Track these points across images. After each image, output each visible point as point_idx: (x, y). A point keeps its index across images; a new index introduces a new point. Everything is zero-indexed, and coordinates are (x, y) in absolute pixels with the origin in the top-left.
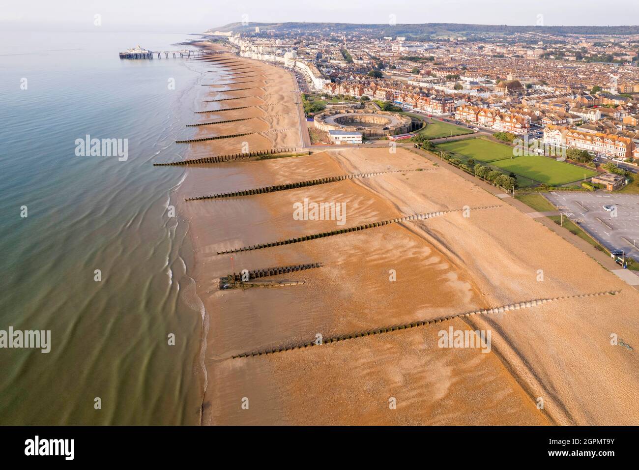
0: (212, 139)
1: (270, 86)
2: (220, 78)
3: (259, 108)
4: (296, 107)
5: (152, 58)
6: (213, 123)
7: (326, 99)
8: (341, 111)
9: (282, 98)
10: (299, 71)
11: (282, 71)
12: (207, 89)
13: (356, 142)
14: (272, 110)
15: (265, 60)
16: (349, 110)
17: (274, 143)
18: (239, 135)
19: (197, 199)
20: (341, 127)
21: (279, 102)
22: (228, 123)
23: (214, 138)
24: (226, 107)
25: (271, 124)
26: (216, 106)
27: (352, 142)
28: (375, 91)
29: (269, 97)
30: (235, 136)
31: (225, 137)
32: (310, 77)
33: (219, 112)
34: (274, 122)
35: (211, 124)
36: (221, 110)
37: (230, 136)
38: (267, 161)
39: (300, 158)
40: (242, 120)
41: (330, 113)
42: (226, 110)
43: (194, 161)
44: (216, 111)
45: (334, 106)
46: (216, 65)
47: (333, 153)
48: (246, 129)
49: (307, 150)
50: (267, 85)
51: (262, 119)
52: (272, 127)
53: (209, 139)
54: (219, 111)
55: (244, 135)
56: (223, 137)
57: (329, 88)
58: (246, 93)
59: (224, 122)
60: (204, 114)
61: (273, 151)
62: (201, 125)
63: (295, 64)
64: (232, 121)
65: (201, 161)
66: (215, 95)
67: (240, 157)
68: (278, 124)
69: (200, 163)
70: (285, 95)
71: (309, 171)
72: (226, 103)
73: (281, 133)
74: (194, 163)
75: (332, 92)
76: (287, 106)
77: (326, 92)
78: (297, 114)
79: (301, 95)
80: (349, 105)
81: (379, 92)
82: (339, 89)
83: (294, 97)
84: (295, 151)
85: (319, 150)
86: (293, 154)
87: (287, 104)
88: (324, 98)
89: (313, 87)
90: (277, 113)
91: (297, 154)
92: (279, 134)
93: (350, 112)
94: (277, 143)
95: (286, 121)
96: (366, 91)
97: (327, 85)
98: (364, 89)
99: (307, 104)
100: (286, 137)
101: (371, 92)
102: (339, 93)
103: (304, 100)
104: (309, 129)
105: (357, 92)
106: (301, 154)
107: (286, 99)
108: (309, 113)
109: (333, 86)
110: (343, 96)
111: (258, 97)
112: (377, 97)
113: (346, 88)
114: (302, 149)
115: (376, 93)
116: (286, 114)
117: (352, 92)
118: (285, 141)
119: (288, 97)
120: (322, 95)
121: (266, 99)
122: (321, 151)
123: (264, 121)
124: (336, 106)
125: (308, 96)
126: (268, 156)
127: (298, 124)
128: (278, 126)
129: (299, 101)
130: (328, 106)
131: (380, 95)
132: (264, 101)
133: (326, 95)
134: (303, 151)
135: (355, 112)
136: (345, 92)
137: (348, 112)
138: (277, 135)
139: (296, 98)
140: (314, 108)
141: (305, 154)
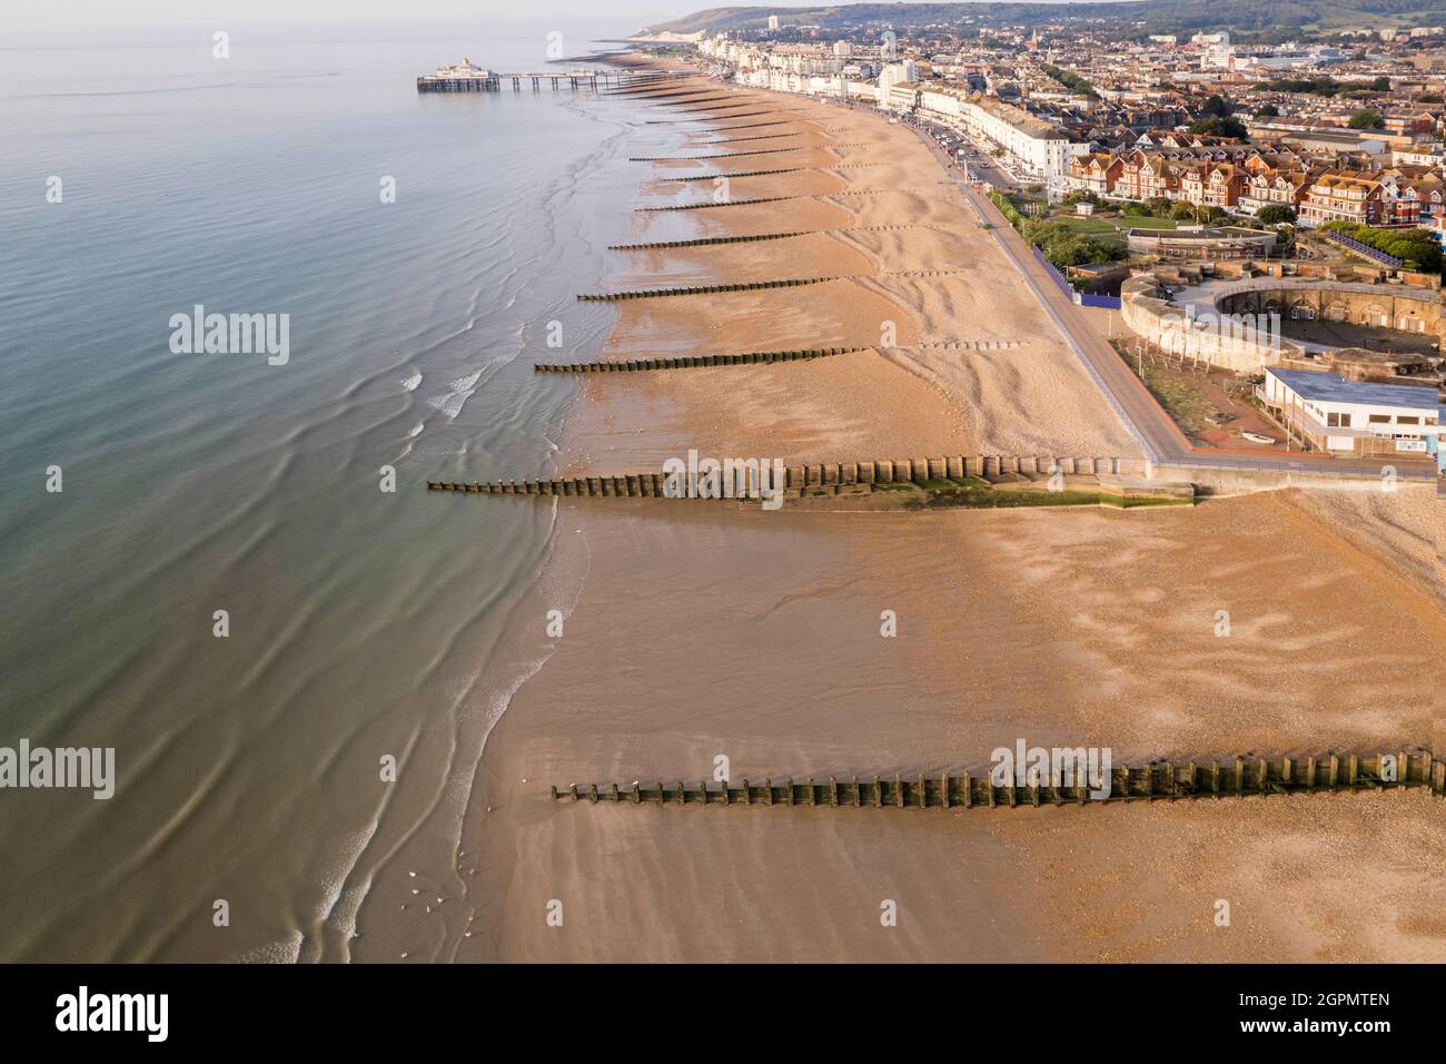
0: (676, 364)
1: (858, 164)
2: (685, 140)
3: (843, 238)
4: (992, 239)
5: (496, 90)
6: (675, 292)
7: (1094, 212)
8: (1224, 266)
9: (920, 206)
10: (934, 120)
11: (879, 123)
12: (648, 172)
14: (900, 249)
15: (811, 92)
16: (1261, 265)
17: (980, 420)
18: (794, 356)
19: (621, 797)
21: (915, 219)
22: (733, 293)
23: (686, 363)
24: (715, 229)
25: (920, 309)
26: (683, 228)
27: (1421, 447)
28: (1307, 186)
29: (866, 198)
30: (775, 357)
31: (735, 360)
32: (989, 138)
33: (693, 248)
34: (928, 299)
35: (668, 293)
36: (701, 242)
37: (755, 358)
38: (962, 512)
39: (1150, 518)
40: (790, 283)
41: (1182, 274)
42: (720, 241)
43: (603, 481)
44: (683, 244)
45: (1165, 241)
46: (670, 108)
47: (1338, 503)
48: (814, 327)
49: (1180, 476)
50: (843, 162)
51: (872, 285)
52: (930, 326)
53: (667, 365)
54: (695, 243)
55: (814, 355)
56: (726, 360)
57: (1090, 171)
58: (777, 185)
59: (720, 289)
60: (642, 255)
61: (995, 467)
62: (631, 295)
63: (918, 99)
64: (750, 287)
65: (636, 486)
66: (674, 191)
67: (824, 482)
68: (949, 309)
69: (632, 493)
70: (924, 193)
71: (1266, 632)
72: (715, 217)
73: (986, 357)
74: (605, 493)
75: (1105, 189)
76: (953, 235)
77: (1079, 187)
78: (1013, 270)
79: (989, 195)
80: (1228, 240)
81: (1327, 190)
82: (1135, 177)
83: (966, 203)
84: (1114, 472)
85: (1240, 480)
86: (1105, 492)
87: (948, 228)
88: (1090, 207)
89: (1018, 171)
90: (927, 261)
91: (1126, 490)
92: (979, 363)
93: (1266, 274)
94: (991, 417)
95: (983, 301)
96: (1258, 186)
97: (1085, 161)
98: (1250, 180)
99: (1034, 230)
100: (1024, 386)
101: (1284, 193)
102: (1135, 193)
103: (1012, 213)
104: (1116, 348)
105: (1219, 190)
106: (1151, 496)
107: (935, 209)
108: (1073, 269)
109: (1111, 164)
110: (1167, 204)
111: (825, 198)
112: (1318, 210)
113: (1165, 173)
114: (1149, 467)
115: (1312, 196)
116: (966, 267)
117: (1191, 191)
118: (1024, 402)
119: (940, 201)
120: (1078, 200)
121: (858, 205)
122: (1255, 488)
123: (883, 296)
124: (1174, 241)
125: (1019, 200)
126: (969, 488)
127: (1047, 318)
128: (955, 323)
129: (996, 217)
130: (1134, 241)
131: (1330, 201)
132: (856, 215)
133: (1092, 199)
134: (1157, 476)
135: (1288, 275)
136: (1163, 190)
137: (1257, 273)
138: (969, 366)
139: (973, 206)
140: (1078, 251)
141: (1172, 498)
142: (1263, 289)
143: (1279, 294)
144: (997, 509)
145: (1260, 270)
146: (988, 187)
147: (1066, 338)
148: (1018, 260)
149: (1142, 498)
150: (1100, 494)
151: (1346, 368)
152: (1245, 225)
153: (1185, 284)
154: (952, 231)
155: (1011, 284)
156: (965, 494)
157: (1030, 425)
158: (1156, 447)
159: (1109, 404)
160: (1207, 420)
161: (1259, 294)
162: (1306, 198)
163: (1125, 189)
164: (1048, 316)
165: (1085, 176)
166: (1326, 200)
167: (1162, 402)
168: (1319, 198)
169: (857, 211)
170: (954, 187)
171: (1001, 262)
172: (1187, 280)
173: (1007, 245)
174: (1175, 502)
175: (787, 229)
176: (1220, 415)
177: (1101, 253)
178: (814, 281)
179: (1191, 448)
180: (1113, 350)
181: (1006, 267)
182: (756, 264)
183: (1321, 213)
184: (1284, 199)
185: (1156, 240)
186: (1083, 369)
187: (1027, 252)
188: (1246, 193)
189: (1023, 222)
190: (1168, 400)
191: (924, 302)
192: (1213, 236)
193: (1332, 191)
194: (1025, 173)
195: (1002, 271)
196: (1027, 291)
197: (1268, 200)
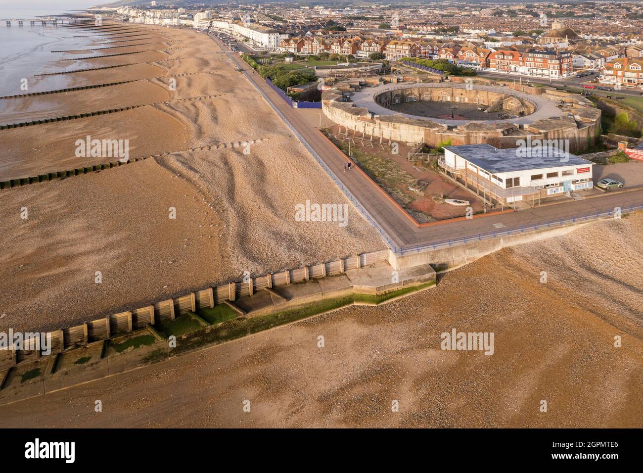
1: (177, 48)
3: (157, 82)
4: (243, 76)
7: (293, 60)
9: (206, 63)
10: (217, 31)
13: (573, 187)
14: (189, 85)
16: (386, 78)
20: (445, 126)
21: (202, 69)
22: (66, 122)
24: (81, 82)
25: (195, 121)
27: (561, 190)
28: (385, 45)
29: (177, 61)
31: (32, 180)
32: (242, 35)
33: (59, 94)
34: (201, 114)
36: (66, 91)
37: (51, 177)
40: (111, 111)
41: (351, 87)
45: (333, 70)
51: (165, 108)
52: (200, 133)
54: (62, 91)
55: (103, 167)
57: (289, 44)
59: (58, 120)
61: (248, 288)
63: (211, 24)
64: (82, 116)
66: (67, 65)
68: (215, 119)
70: (208, 57)
75: (297, 51)
76: (221, 76)
77: (284, 51)
78: (255, 91)
79: (241, 56)
80: (363, 68)
81: (394, 46)
82: (310, 46)
83: (230, 60)
84: (362, 266)
85: (467, 251)
86: (358, 293)
87: (219, 72)
88: (292, 59)
89: (255, 46)
90: (204, 91)
91: (378, 289)
92: (234, 159)
93: (390, 82)
94: (243, 216)
95: (237, 111)
96: (364, 46)
97: (287, 41)
98: (360, 44)
99: (266, 71)
100: (268, 175)
101: (376, 48)
102: (310, 52)
103: (253, 63)
104: (327, 135)
105: (348, 48)
106: (400, 288)
107: (213, 64)
108: (290, 88)
109: (299, 41)
110: (327, 55)
111: (154, 63)
112: (391, 54)
113: (323, 43)
114: (392, 258)
115: (388, 49)
116: (227, 92)
117: (336, 49)
118: (270, 191)
119: (216, 61)
120: (286, 56)
121: (171, 65)
122: (478, 255)
123: (172, 114)
124: (338, 70)
125: (256, 58)
126: (220, 324)
127: (278, 119)
128: (217, 128)
129: (245, 66)
130: (318, 72)
131: (395, 50)
132: (168, 70)
133: (292, 55)
134: (401, 265)
135: (400, 82)
136: (323, 50)
137: (386, 82)
138: (226, 163)
139: (233, 61)
140: (291, 79)
141: (418, 284)
142: (392, 90)
143: (400, 91)
144: (252, 335)
145: (386, 81)
146: (241, 53)
147: (293, 132)
148: (258, 86)
149: (393, 292)
150: (354, 294)
151: (475, 135)
152: (363, 61)
153: (353, 91)
154: (221, 74)
155: (254, 99)
156: (215, 331)
157: (276, 219)
158: (391, 231)
159: (336, 186)
160: (411, 189)
161: (391, 92)
162: (385, 49)
163: (305, 50)
164: (279, 117)
165: (287, 46)
166: (394, 50)
167: (373, 177)
168: (391, 49)
169: (170, 68)
170: (225, 54)
171: (248, 87)
172: (354, 89)
173: (251, 78)
174: (421, 287)
175: (126, 79)
176: (419, 183)
177: (304, 79)
178: (128, 109)
179: (418, 225)
180: (325, 137)
181: (250, 90)
182: (95, 101)
183: (392, 55)
184: (376, 50)
185: (329, 70)
186: (309, 155)
187: (263, 82)
188: (359, 49)
189: (259, 67)
190: (377, 174)
191: (198, 116)
192: (355, 67)
193: (396, 46)
194: (259, 47)
195: (249, 92)
196: (264, 103)
197: (369, 51)
